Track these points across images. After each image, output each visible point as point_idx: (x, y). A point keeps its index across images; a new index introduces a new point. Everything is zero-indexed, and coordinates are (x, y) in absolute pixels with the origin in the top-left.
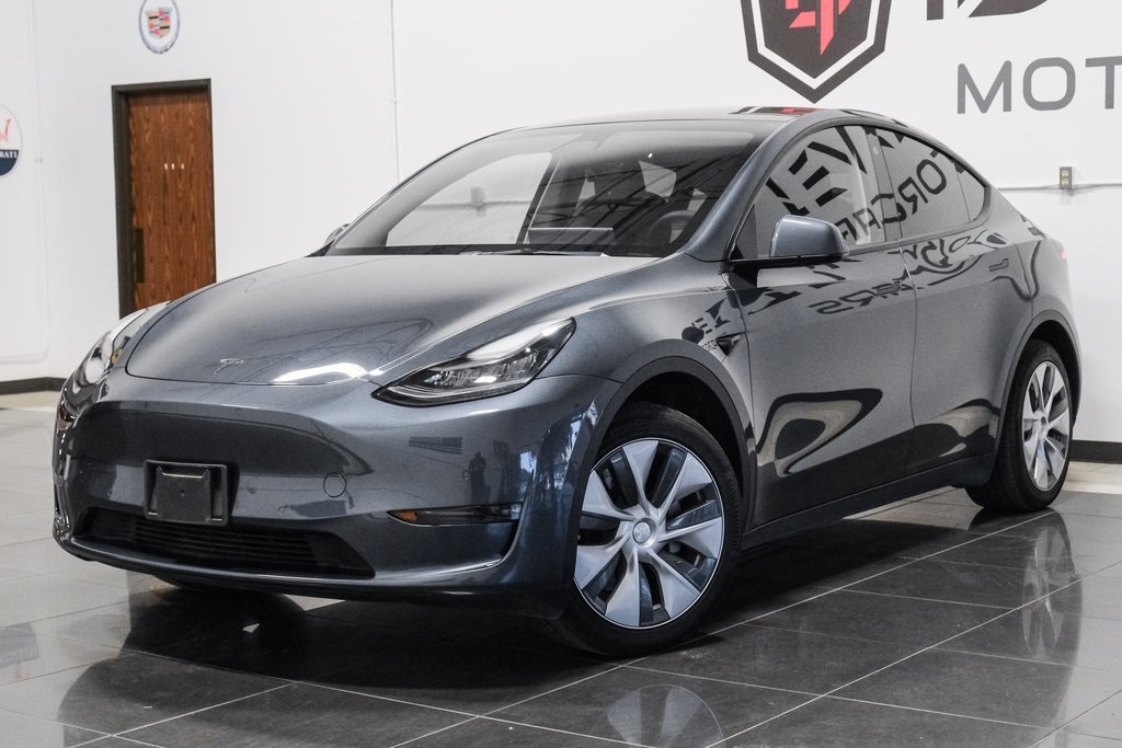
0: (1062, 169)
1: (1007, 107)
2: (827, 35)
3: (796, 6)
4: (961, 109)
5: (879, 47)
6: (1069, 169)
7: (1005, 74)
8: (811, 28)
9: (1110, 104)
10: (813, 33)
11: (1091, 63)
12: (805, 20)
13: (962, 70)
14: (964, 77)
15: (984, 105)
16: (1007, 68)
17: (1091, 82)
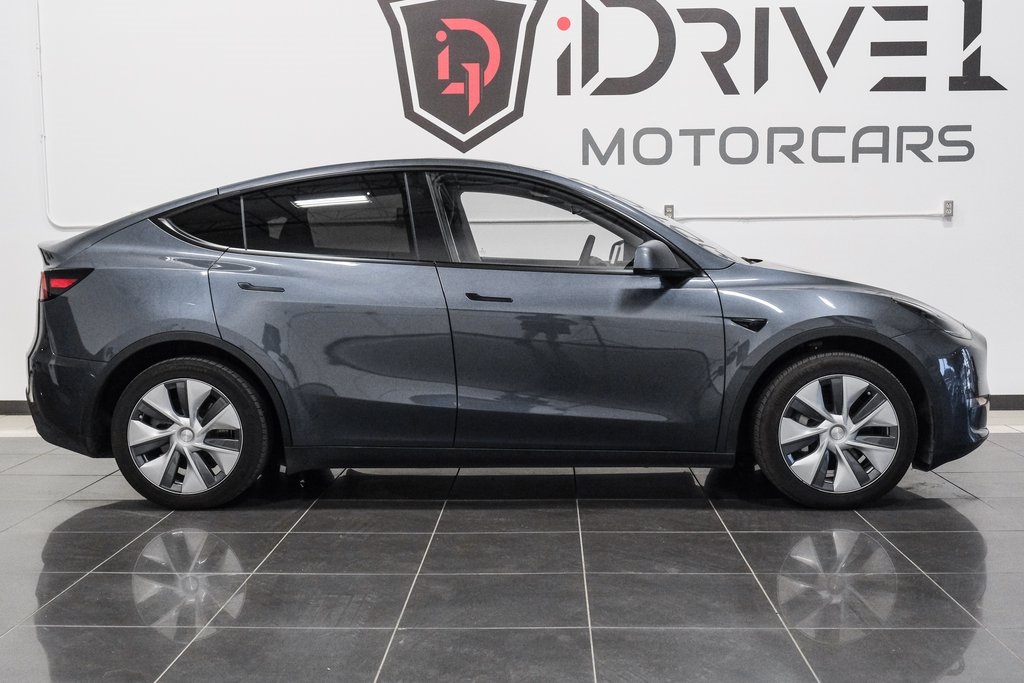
0: (666, 207)
1: (621, 161)
2: (474, 101)
3: (448, 78)
4: (586, 161)
5: (518, 112)
6: (672, 207)
7: (619, 137)
8: (460, 95)
9: (697, 162)
10: (463, 99)
11: (683, 133)
12: (455, 88)
13: (586, 133)
14: (587, 138)
15: (603, 159)
16: (620, 134)
17: (683, 146)
